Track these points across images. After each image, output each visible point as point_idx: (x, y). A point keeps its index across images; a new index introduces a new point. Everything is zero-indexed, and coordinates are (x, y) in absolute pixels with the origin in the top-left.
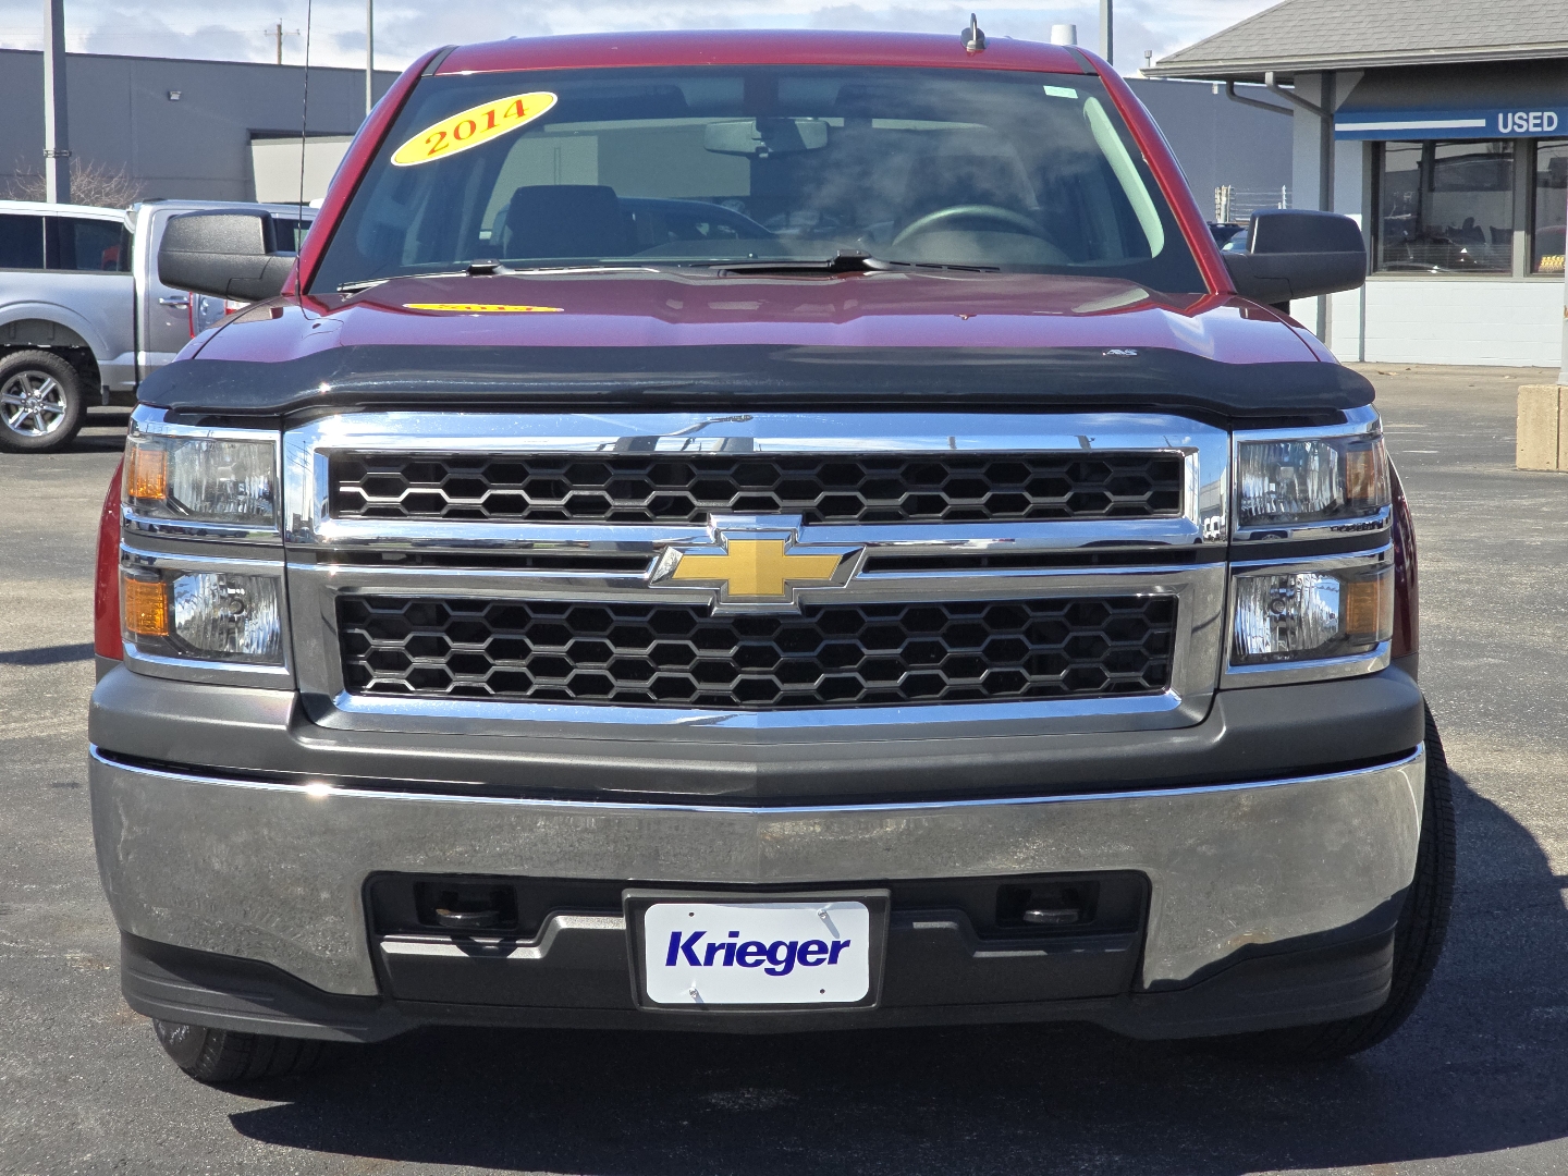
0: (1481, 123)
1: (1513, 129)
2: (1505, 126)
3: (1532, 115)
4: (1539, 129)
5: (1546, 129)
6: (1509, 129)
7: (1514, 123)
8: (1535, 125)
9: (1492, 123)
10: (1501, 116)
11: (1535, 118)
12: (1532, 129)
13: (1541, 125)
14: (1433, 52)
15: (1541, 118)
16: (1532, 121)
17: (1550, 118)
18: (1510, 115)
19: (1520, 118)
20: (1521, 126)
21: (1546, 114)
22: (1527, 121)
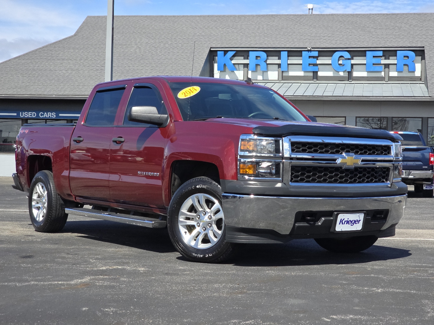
0: (15, 114)
1: (24, 116)
2: (22, 115)
3: (29, 113)
4: (31, 116)
5: (33, 116)
6: (23, 116)
7: (24, 115)
8: (30, 115)
9: (18, 114)
10: (21, 113)
11: (30, 114)
12: (29, 116)
13: (32, 115)
14: (3, 95)
15: (32, 114)
16: (29, 114)
17: (34, 114)
18: (23, 113)
19: (26, 113)
20: (26, 116)
21: (33, 113)
22: (28, 114)
